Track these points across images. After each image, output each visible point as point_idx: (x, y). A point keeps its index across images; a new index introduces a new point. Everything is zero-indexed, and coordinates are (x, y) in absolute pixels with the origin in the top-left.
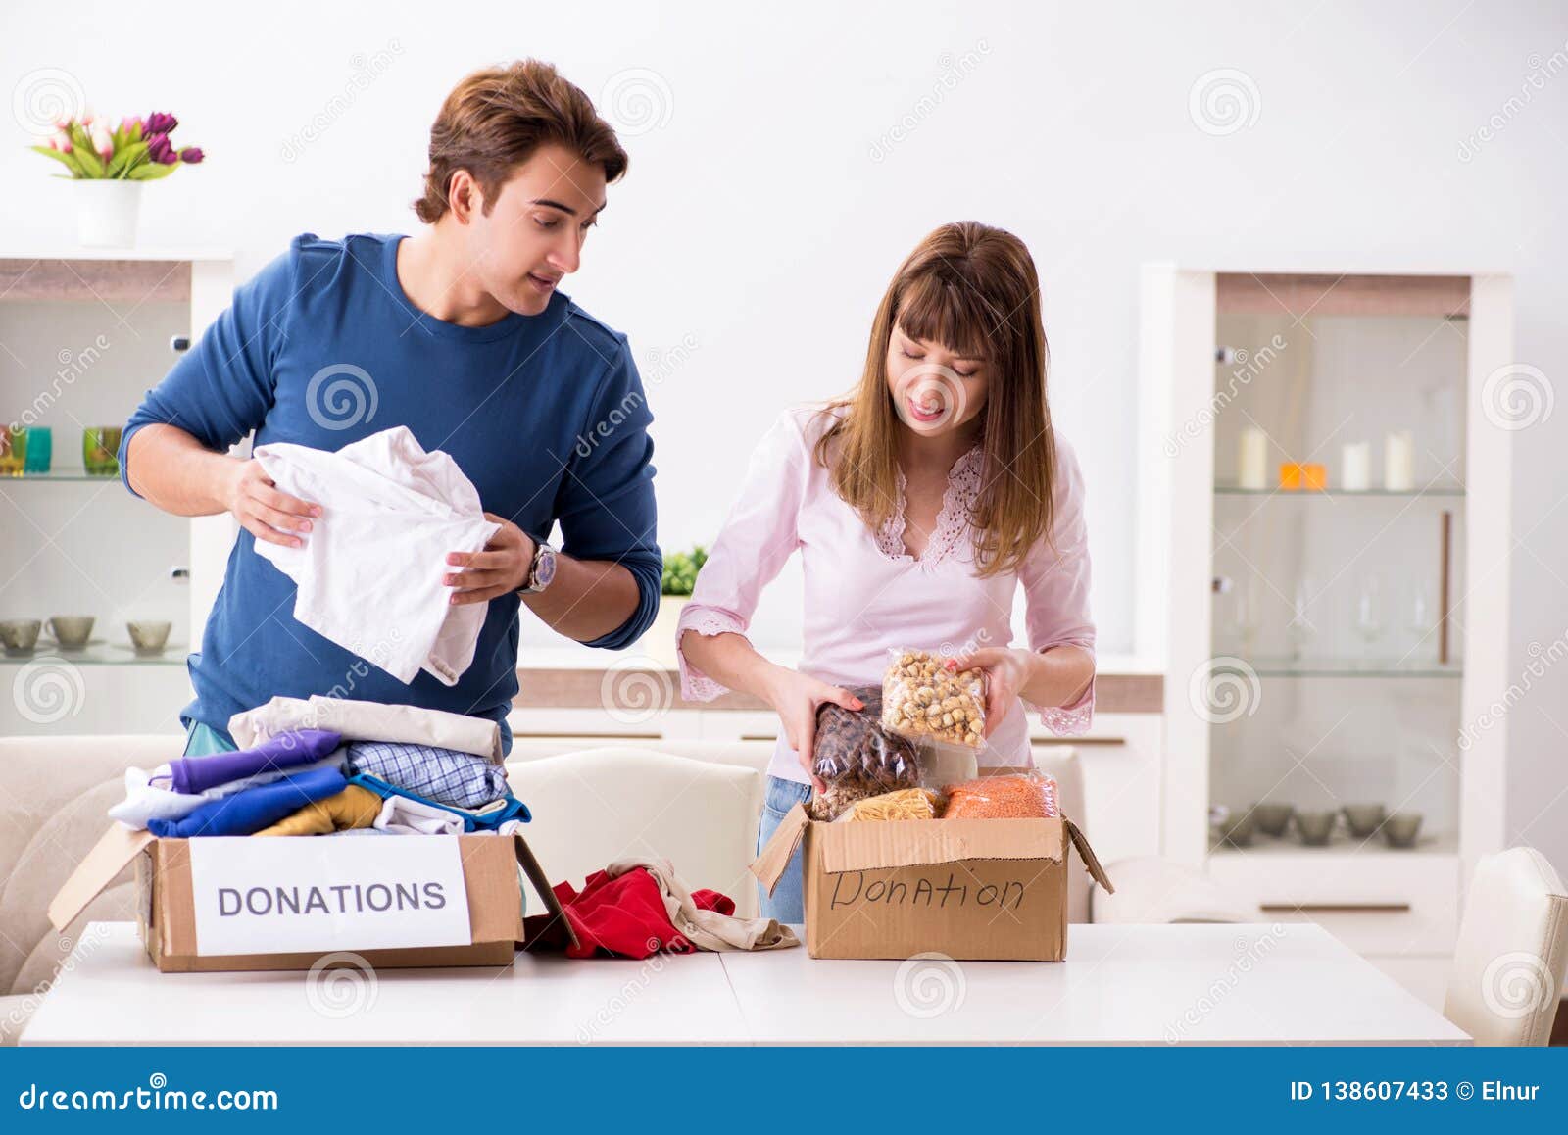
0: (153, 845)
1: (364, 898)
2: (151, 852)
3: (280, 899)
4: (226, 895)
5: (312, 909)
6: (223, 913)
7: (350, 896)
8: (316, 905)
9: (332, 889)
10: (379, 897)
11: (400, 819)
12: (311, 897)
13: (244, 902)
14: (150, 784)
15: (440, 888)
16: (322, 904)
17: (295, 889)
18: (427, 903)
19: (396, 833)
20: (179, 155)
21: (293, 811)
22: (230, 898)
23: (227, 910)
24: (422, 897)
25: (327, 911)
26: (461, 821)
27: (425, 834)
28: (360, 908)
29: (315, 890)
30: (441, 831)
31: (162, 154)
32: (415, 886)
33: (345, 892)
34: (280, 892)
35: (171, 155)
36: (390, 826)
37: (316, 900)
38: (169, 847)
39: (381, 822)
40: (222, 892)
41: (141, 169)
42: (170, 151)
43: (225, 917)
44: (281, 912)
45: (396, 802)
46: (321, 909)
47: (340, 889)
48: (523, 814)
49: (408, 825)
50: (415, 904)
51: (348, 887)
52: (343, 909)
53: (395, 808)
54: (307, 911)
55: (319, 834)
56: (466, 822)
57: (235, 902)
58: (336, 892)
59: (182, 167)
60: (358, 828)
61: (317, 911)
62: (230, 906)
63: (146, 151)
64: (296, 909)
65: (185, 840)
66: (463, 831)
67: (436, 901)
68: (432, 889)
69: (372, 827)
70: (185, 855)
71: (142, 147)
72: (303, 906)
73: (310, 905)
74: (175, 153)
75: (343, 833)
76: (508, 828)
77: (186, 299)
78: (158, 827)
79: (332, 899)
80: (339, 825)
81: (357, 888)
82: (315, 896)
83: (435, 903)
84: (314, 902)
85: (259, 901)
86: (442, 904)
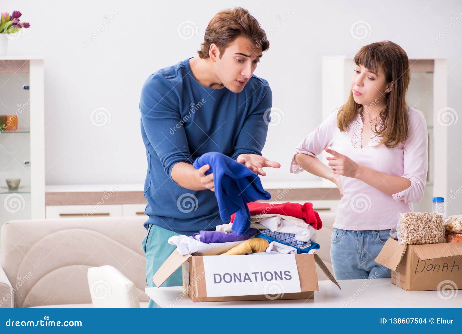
0: (190, 258)
1: (264, 276)
2: (189, 260)
3: (236, 277)
4: (216, 276)
5: (246, 281)
6: (215, 282)
7: (259, 276)
9: (253, 273)
10: (269, 276)
11: (275, 249)
12: (245, 276)
13: (223, 278)
15: (289, 272)
16: (249, 279)
17: (240, 274)
18: (285, 278)
19: (273, 254)
22: (218, 277)
23: (217, 281)
24: (284, 276)
25: (251, 281)
26: (296, 250)
27: (283, 254)
28: (262, 280)
29: (247, 274)
30: (289, 253)
32: (281, 272)
33: (257, 274)
34: (235, 275)
36: (272, 252)
37: (247, 277)
38: (196, 259)
39: (269, 250)
40: (215, 275)
43: (216, 284)
44: (235, 282)
45: (274, 244)
46: (249, 281)
47: (255, 274)
48: (317, 247)
49: (277, 251)
50: (281, 279)
51: (258, 273)
52: (256, 280)
53: (273, 246)
54: (244, 281)
55: (247, 254)
56: (297, 250)
57: (219, 278)
58: (254, 275)
60: (260, 252)
62: (218, 280)
64: (240, 281)
65: (202, 257)
66: (296, 253)
67: (288, 277)
68: (286, 273)
69: (265, 252)
70: (202, 262)
72: (243, 279)
73: (245, 279)
75: (255, 253)
76: (312, 252)
79: (252, 277)
80: (254, 251)
81: (261, 273)
82: (247, 276)
83: (288, 278)
84: (247, 278)
85: (228, 278)
86: (290, 278)
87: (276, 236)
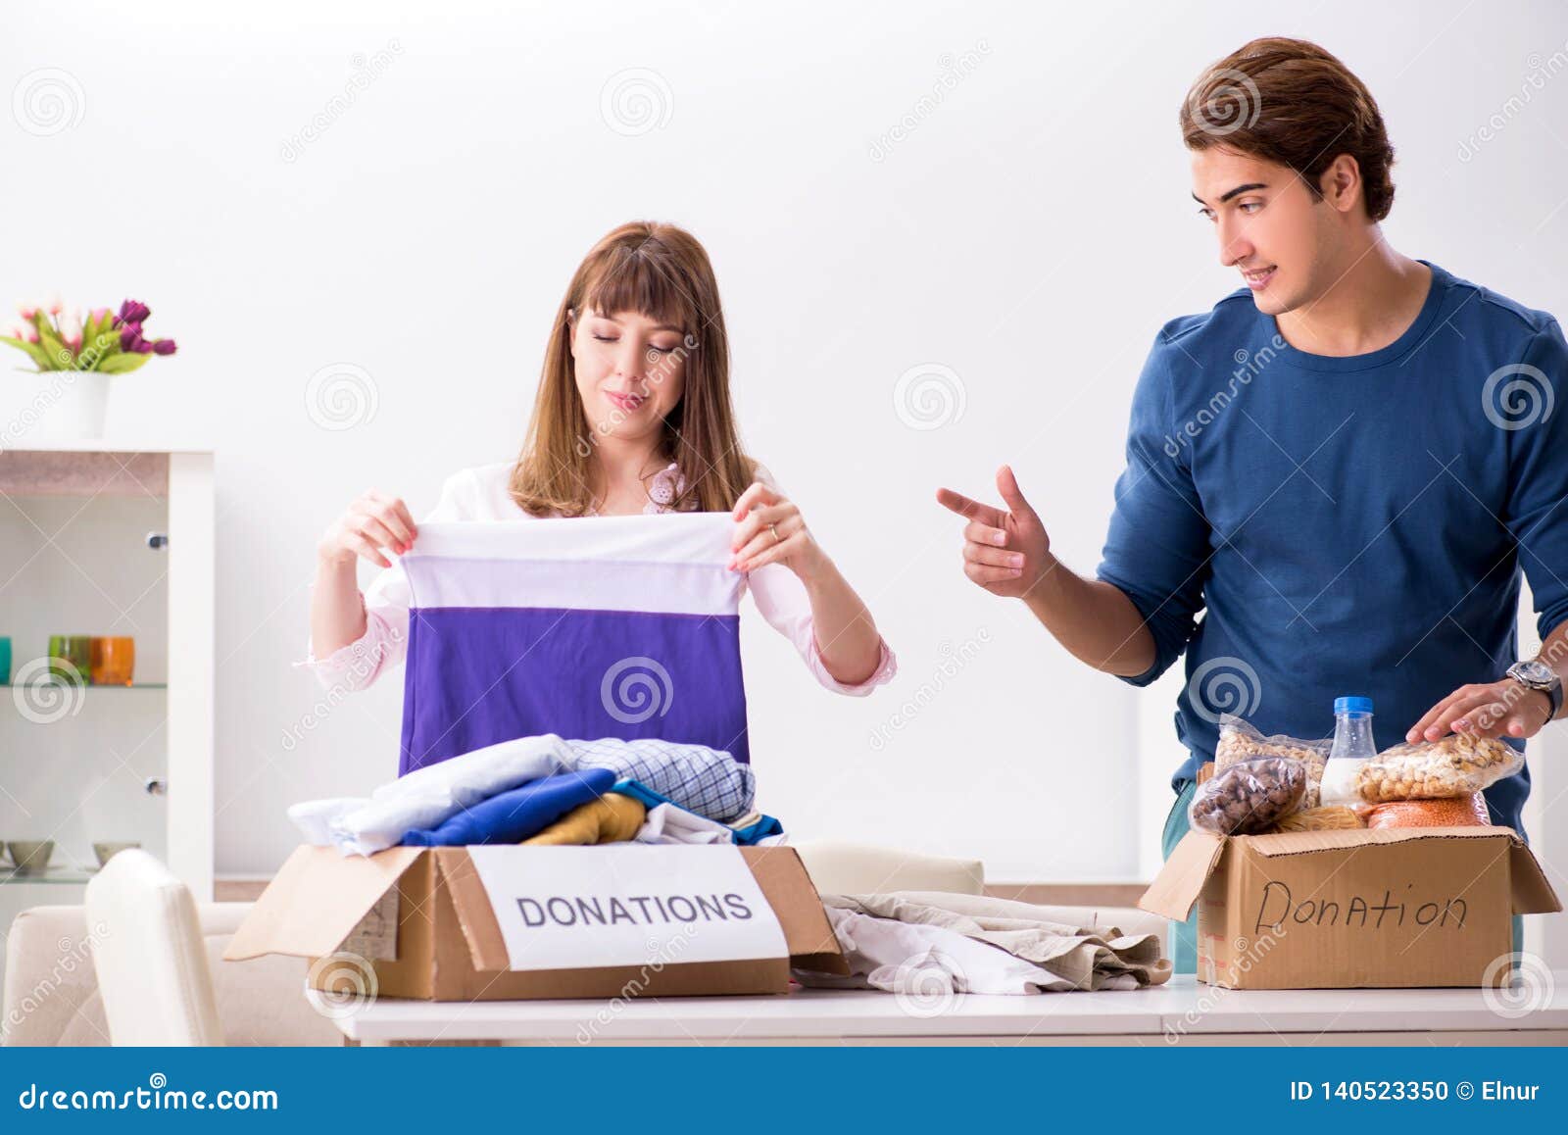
1: (668, 909)
3: (586, 910)
4: (524, 904)
5: (619, 920)
6: (528, 924)
7: (651, 906)
8: (621, 916)
9: (631, 900)
10: (682, 909)
12: (613, 907)
13: (546, 912)
15: (740, 899)
16: (626, 915)
17: (595, 900)
18: (733, 913)
21: (561, 816)
22: (531, 909)
23: (532, 920)
24: (727, 909)
25: (634, 922)
28: (667, 920)
29: (614, 901)
32: (714, 898)
33: (645, 903)
34: (579, 901)
36: (663, 836)
37: (618, 911)
39: (654, 832)
40: (520, 901)
43: (531, 928)
44: (588, 921)
46: (626, 921)
47: (641, 900)
50: (721, 914)
51: (647, 899)
52: (650, 921)
53: (666, 817)
54: (614, 922)
57: (541, 912)
58: (637, 904)
61: (622, 922)
62: (534, 917)
64: (601, 918)
65: (463, 848)
67: (743, 913)
68: (733, 900)
70: (469, 864)
72: (608, 916)
73: (615, 917)
79: (634, 909)
81: (657, 899)
82: (616, 907)
83: (740, 914)
84: (618, 913)
85: (562, 911)
86: (749, 915)
87: (655, 777)
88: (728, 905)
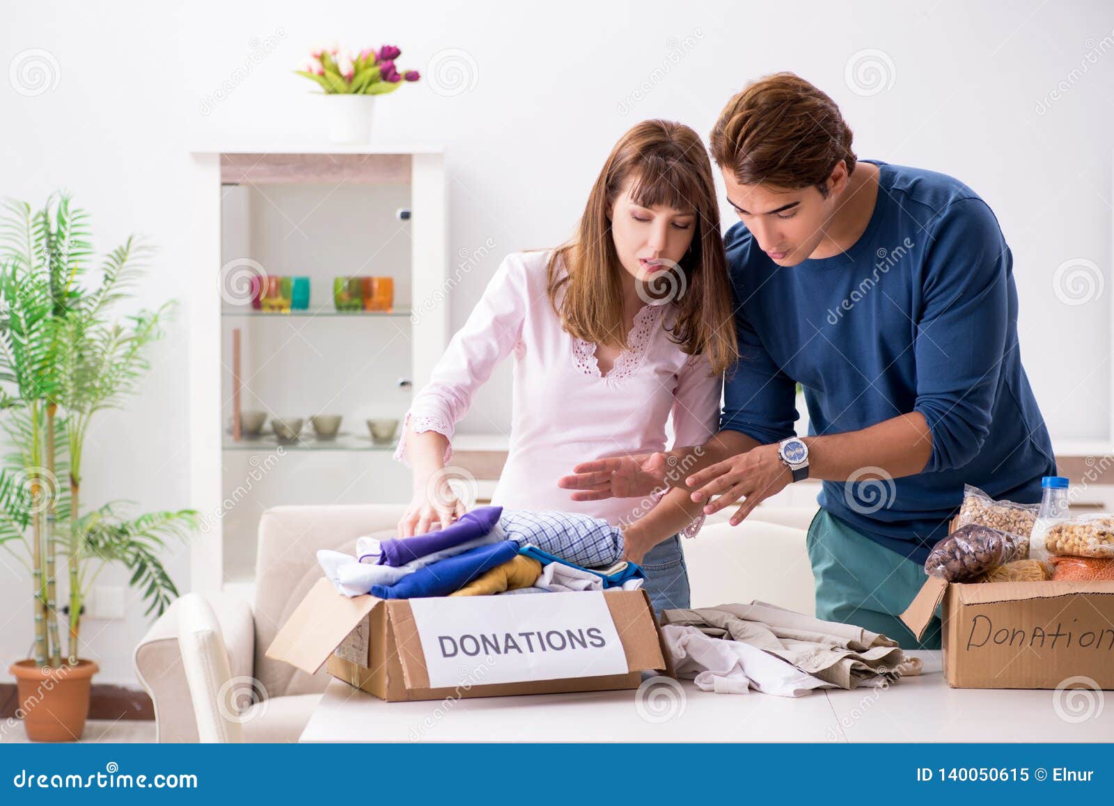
0: (380, 605)
1: (545, 641)
3: (486, 643)
4: (445, 641)
5: (509, 650)
6: (445, 655)
7: (534, 640)
8: (511, 647)
9: (521, 635)
10: (556, 640)
11: (558, 580)
12: (507, 641)
13: (459, 646)
14: (360, 561)
15: (599, 632)
16: (516, 646)
17: (494, 636)
18: (592, 643)
19: (556, 591)
20: (403, 76)
21: (480, 576)
22: (448, 644)
23: (447, 652)
24: (588, 639)
25: (520, 651)
26: (599, 579)
27: (575, 590)
28: (544, 649)
29: (508, 636)
30: (589, 588)
31: (389, 75)
32: (580, 631)
33: (530, 636)
34: (484, 638)
35: (397, 77)
36: (551, 586)
37: (510, 644)
38: (395, 605)
39: (545, 581)
40: (441, 639)
41: (374, 87)
42: (396, 73)
43: (446, 658)
44: (487, 653)
45: (555, 567)
46: (516, 650)
47: (527, 635)
49: (564, 584)
50: (584, 645)
51: (533, 634)
52: (532, 650)
53: (555, 572)
54: (506, 652)
56: (604, 580)
57: (453, 646)
58: (524, 637)
59: (404, 85)
60: (524, 587)
61: (512, 652)
62: (450, 649)
63: (379, 74)
64: (497, 650)
65: (406, 600)
66: (603, 587)
67: (599, 642)
68: (593, 633)
69: (533, 586)
70: (408, 612)
71: (376, 70)
72: (502, 648)
73: (507, 648)
74: (399, 75)
77: (409, 182)
78: (378, 591)
79: (522, 642)
80: (511, 586)
81: (539, 634)
82: (510, 640)
83: (598, 644)
85: (470, 645)
86: (603, 644)
87: (551, 541)
88: (589, 638)
